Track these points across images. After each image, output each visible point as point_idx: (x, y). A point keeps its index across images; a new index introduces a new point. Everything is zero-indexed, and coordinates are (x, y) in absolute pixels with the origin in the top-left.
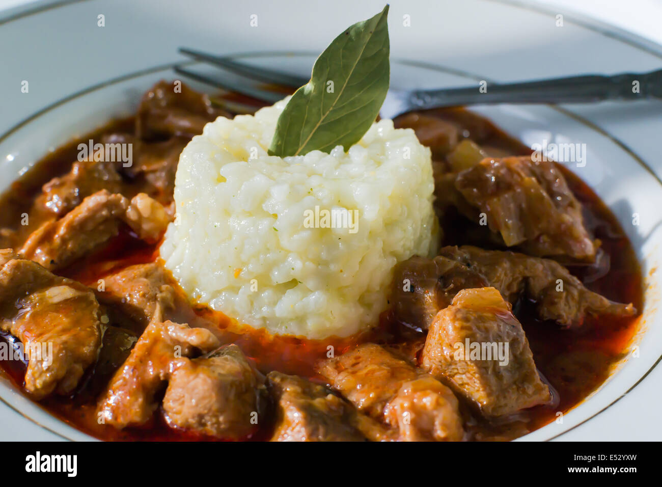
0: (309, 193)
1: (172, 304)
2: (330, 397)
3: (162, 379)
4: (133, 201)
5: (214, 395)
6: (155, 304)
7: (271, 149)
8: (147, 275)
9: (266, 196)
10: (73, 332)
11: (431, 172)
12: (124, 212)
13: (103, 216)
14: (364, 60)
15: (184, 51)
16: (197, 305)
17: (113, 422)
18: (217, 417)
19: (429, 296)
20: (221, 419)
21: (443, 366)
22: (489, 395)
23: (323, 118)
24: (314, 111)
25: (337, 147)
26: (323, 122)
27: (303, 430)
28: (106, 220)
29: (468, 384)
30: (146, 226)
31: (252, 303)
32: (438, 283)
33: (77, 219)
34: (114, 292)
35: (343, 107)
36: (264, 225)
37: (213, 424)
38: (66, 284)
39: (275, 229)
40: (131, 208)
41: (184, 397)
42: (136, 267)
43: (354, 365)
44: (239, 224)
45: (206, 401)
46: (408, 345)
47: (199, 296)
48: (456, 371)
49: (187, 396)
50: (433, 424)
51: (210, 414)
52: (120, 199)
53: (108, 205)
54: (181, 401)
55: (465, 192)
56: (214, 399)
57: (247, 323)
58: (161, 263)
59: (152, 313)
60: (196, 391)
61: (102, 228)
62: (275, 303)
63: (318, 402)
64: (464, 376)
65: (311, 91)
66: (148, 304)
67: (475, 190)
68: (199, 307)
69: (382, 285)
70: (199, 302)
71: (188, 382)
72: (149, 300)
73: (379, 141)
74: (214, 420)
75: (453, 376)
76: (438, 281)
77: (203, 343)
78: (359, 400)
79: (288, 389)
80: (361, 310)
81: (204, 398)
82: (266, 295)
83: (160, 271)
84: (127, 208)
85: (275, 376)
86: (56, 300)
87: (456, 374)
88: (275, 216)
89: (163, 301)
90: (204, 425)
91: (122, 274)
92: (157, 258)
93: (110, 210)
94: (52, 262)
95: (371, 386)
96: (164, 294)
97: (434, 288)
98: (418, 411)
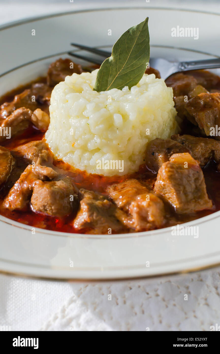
0: (105, 107)
1: (46, 159)
2: (105, 201)
3: (30, 189)
4: (34, 113)
5: (49, 196)
6: (38, 158)
7: (95, 88)
8: (36, 146)
9: (85, 109)
12: (30, 117)
13: (21, 119)
14: (137, 44)
15: (74, 45)
16: (58, 159)
17: (9, 208)
18: (51, 207)
19: (161, 157)
20: (53, 208)
21: (161, 189)
22: (180, 203)
23: (119, 73)
24: (114, 69)
25: (125, 87)
26: (118, 75)
27: (86, 213)
28: (23, 121)
29: (171, 198)
30: (40, 124)
31: (80, 159)
32: (165, 151)
34: (22, 153)
35: (128, 68)
36: (83, 122)
37: (50, 210)
39: (88, 124)
40: (33, 115)
41: (37, 197)
42: (33, 142)
43: (122, 188)
44: (73, 121)
45: (46, 199)
46: (151, 180)
47: (59, 156)
48: (166, 192)
49: (39, 197)
50: (147, 215)
51: (48, 205)
52: (28, 111)
53: (23, 114)
54: (36, 199)
55: (188, 109)
56: (49, 199)
57: (78, 168)
58: (45, 140)
59: (35, 162)
60: (42, 195)
61: (21, 124)
62: (90, 159)
63: (98, 203)
64: (170, 195)
65: (112, 60)
66: (35, 158)
67: (193, 108)
68: (58, 161)
69: (140, 152)
70: (59, 158)
71: (39, 190)
72: (35, 156)
73: (146, 84)
74: (50, 208)
75: (165, 194)
76: (166, 150)
77: (49, 174)
78: (119, 203)
79: (86, 196)
80: (129, 163)
81: (45, 198)
82: (86, 155)
83: (43, 144)
84: (32, 115)
85: (82, 191)
87: (166, 193)
88: (88, 118)
89: (42, 157)
90: (46, 210)
91: (26, 145)
92: (43, 138)
93: (24, 117)
95: (126, 197)
96: (43, 154)
97: (163, 153)
98: (140, 208)
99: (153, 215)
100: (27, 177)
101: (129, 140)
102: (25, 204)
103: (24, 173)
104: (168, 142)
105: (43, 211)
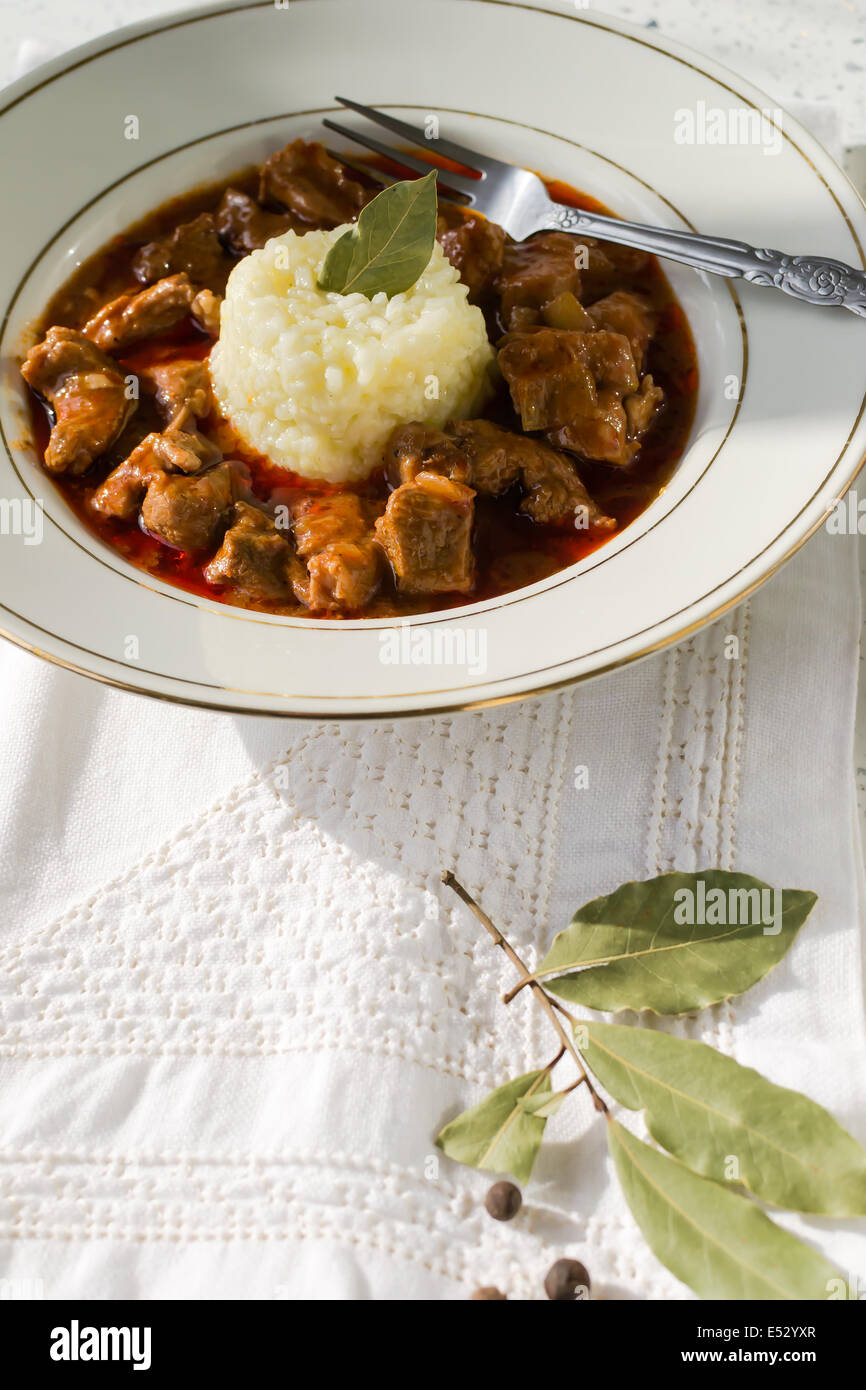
3: (143, 485)
4: (198, 297)
6: (182, 407)
8: (188, 375)
10: (93, 422)
11: (484, 326)
12: (189, 304)
13: (169, 304)
15: (338, 99)
16: (220, 416)
17: (101, 510)
18: (173, 530)
19: (407, 464)
20: (176, 532)
23: (371, 262)
25: (381, 293)
26: (369, 266)
28: (173, 308)
29: (395, 558)
30: (207, 322)
31: (262, 429)
32: (418, 455)
33: (146, 302)
35: (389, 257)
36: (270, 364)
37: (170, 535)
38: (104, 373)
40: (196, 302)
41: (151, 506)
44: (256, 357)
45: (165, 514)
48: (389, 544)
49: (155, 505)
50: (334, 586)
52: (187, 291)
53: (175, 294)
54: (149, 508)
56: (170, 515)
58: (208, 364)
59: (176, 415)
60: (160, 504)
61: (169, 314)
62: (278, 435)
63: (259, 540)
66: (176, 405)
69: (375, 443)
72: (178, 401)
74: (171, 531)
75: (386, 549)
76: (421, 452)
78: (302, 545)
79: (243, 521)
82: (272, 425)
83: (202, 373)
84: (191, 302)
85: (241, 506)
86: (93, 386)
87: (389, 548)
89: (191, 406)
90: (164, 534)
92: (207, 358)
93: (177, 300)
94: (115, 339)
95: (317, 535)
96: (194, 399)
97: (414, 458)
98: (323, 572)
99: (343, 591)
100: (141, 459)
101: (355, 417)
102: (131, 510)
103: (139, 449)
104: (430, 436)
105: (159, 532)
